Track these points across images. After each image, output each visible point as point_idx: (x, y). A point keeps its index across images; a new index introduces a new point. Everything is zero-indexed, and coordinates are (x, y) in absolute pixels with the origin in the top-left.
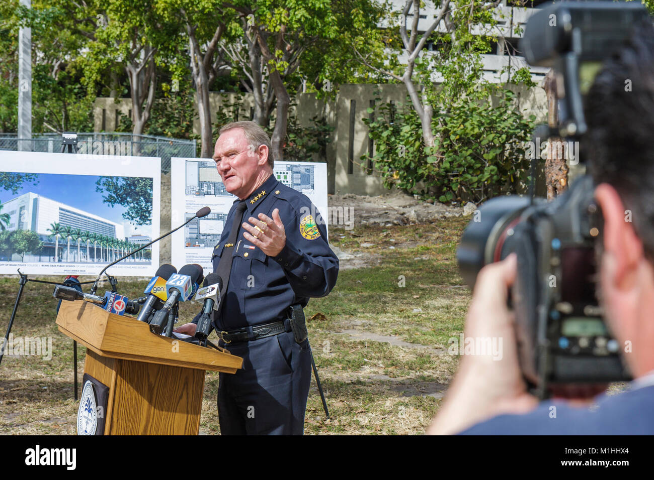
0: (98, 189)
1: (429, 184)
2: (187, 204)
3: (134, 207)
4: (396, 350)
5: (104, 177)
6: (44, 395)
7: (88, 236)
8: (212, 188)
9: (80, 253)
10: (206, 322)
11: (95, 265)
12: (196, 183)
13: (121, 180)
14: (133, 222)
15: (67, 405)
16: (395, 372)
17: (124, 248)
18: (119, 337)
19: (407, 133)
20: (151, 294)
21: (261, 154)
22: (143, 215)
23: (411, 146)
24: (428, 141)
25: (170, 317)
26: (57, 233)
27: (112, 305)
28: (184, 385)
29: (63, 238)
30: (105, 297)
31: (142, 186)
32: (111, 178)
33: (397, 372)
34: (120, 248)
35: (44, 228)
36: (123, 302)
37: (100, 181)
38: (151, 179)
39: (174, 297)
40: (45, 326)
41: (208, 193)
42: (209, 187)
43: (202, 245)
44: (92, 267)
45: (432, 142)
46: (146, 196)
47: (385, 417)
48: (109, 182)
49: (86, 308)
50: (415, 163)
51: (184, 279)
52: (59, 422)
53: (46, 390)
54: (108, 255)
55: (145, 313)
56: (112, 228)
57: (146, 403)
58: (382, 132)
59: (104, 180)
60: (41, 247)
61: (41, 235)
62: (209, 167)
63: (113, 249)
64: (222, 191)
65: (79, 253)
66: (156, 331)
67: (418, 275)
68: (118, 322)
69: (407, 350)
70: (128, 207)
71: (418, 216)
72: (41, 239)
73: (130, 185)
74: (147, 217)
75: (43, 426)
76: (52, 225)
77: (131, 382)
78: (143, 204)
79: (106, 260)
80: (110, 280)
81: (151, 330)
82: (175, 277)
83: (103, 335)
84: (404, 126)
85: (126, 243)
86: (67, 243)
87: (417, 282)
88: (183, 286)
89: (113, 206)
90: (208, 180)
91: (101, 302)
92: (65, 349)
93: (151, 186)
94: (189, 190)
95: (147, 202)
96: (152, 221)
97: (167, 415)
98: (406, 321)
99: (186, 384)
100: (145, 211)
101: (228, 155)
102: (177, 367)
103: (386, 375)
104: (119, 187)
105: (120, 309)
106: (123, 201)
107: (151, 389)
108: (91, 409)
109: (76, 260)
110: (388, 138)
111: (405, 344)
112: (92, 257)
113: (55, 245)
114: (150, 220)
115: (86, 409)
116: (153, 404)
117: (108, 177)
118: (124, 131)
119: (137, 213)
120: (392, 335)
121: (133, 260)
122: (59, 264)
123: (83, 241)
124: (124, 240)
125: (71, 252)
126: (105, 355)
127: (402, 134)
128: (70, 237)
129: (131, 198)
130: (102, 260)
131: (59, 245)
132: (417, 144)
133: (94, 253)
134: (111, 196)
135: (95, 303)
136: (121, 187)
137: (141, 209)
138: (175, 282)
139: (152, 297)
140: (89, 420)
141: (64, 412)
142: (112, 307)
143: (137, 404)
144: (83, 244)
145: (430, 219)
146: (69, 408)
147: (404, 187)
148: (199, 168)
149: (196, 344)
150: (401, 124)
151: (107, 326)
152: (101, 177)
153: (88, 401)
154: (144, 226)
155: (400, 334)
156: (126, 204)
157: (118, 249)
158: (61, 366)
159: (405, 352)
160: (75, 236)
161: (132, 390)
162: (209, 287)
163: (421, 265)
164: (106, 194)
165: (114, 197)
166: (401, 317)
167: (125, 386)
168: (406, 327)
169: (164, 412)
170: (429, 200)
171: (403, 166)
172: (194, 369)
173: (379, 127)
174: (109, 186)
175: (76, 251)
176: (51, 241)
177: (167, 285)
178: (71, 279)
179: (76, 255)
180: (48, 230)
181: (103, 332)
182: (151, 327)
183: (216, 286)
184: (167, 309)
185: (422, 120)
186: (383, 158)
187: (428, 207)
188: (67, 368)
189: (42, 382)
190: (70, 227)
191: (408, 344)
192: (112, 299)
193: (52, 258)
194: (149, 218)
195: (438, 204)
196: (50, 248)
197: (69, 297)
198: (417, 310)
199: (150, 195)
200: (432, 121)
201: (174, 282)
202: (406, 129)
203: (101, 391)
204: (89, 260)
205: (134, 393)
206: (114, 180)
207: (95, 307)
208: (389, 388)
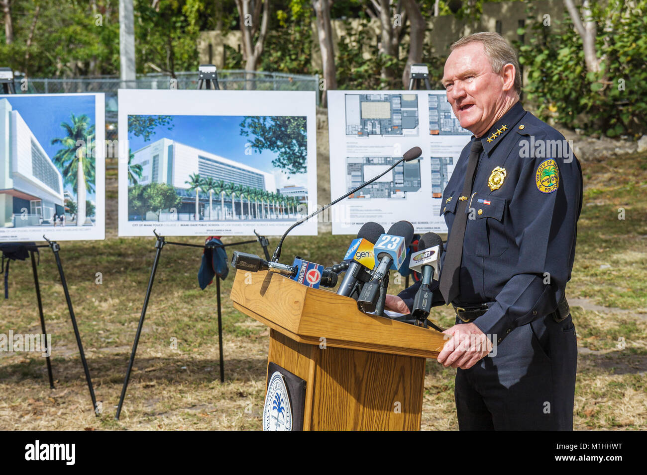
0: (242, 132)
1: (594, 116)
2: (348, 147)
3: (285, 153)
4: (591, 316)
5: (249, 117)
6: (184, 376)
7: (232, 189)
8: (378, 126)
9: (225, 209)
10: (426, 296)
11: (242, 223)
12: (357, 121)
13: (269, 120)
14: (285, 170)
15: (213, 388)
16: (596, 343)
17: (276, 202)
18: (320, 317)
19: (566, 56)
20: (353, 261)
21: (506, 76)
22: (297, 162)
23: (571, 72)
24: (591, 66)
25: (382, 290)
26: (196, 186)
27: (305, 275)
28: (400, 378)
29: (204, 192)
30: (294, 266)
31: (294, 127)
32: (258, 118)
33: (598, 343)
34: (271, 202)
35: (181, 181)
36: (317, 272)
37: (244, 122)
38: (305, 118)
39: (386, 265)
40: (172, 293)
41: (373, 133)
42: (373, 125)
43: (368, 196)
44: (239, 225)
45: (596, 65)
46: (300, 138)
47: (597, 400)
48: (255, 123)
49: (272, 280)
50: (576, 91)
51: (397, 241)
52: (207, 410)
53: (185, 370)
54: (257, 211)
55: (348, 286)
56: (260, 179)
57: (352, 401)
58: (535, 57)
59: (249, 121)
60: (179, 203)
61: (178, 189)
62: (374, 101)
63: (263, 203)
64: (390, 130)
65: (223, 209)
66: (365, 308)
67: (596, 223)
68: (319, 298)
69: (605, 316)
70: (279, 152)
71: (584, 154)
72: (179, 194)
73: (280, 126)
74: (301, 164)
75: (189, 415)
76: (191, 176)
77: (334, 375)
78: (296, 148)
79: (255, 217)
80: (261, 240)
81: (360, 308)
82: (385, 238)
83: (300, 316)
84: (562, 48)
85: (278, 196)
86: (209, 197)
87: (597, 232)
88: (396, 251)
89: (260, 152)
90: (371, 118)
91: (291, 272)
92: (199, 320)
93: (305, 126)
94: (350, 129)
95: (300, 145)
96: (308, 169)
97: (380, 415)
98: (594, 279)
99: (402, 375)
100: (299, 157)
101: (463, 78)
102: (392, 355)
103: (586, 347)
104: (267, 128)
105: (314, 280)
106: (272, 145)
107: (358, 382)
108: (282, 408)
109: (220, 218)
110: (543, 64)
111: (600, 308)
112: (238, 213)
113: (195, 200)
114: (305, 168)
115: (274, 408)
116: (362, 401)
117: (253, 117)
118: (233, 68)
119: (289, 159)
120: (581, 297)
121: (286, 216)
122: (201, 223)
123: (227, 195)
124: (275, 192)
125: (214, 208)
126: (304, 341)
127: (560, 58)
128: (212, 191)
129: (281, 141)
130: (250, 217)
131: (200, 200)
132: (579, 69)
133: (241, 209)
134: (257, 140)
135: (283, 273)
136: (270, 128)
137: (294, 154)
138: (386, 245)
139: (354, 265)
140: (281, 422)
141: (210, 397)
142: (304, 278)
143: (341, 402)
144: (227, 198)
145: (598, 157)
146: (215, 392)
147: (564, 120)
148: (361, 102)
149: (413, 323)
150: (557, 47)
151: (305, 304)
152: (246, 117)
153: (278, 397)
154: (298, 174)
155: (591, 296)
156: (276, 149)
157: (268, 203)
158: (199, 341)
159: (602, 318)
160: (218, 189)
161: (335, 383)
162: (427, 250)
163: (597, 211)
164: (253, 137)
165: (261, 141)
166: (587, 276)
167: (327, 379)
168: (597, 288)
169: (375, 412)
170: (595, 135)
171: (562, 96)
172: (411, 357)
173: (531, 51)
174: (255, 127)
175: (219, 207)
176: (191, 195)
177: (375, 250)
178: (213, 240)
179: (220, 212)
180: (186, 182)
181: (300, 312)
182: (360, 304)
183: (436, 249)
184: (377, 280)
185: (584, 41)
186: (537, 88)
187: (593, 143)
188: (206, 343)
189: (178, 361)
190: (211, 179)
191: (603, 308)
192: (304, 268)
193: (192, 215)
194: (303, 165)
195: (606, 139)
196: (189, 204)
197: (252, 266)
198: (605, 266)
199: (304, 137)
200: (595, 40)
201: (383, 245)
202: (564, 53)
203: (296, 385)
204: (235, 217)
205: (338, 388)
206: (261, 121)
207: (285, 280)
208: (594, 364)
